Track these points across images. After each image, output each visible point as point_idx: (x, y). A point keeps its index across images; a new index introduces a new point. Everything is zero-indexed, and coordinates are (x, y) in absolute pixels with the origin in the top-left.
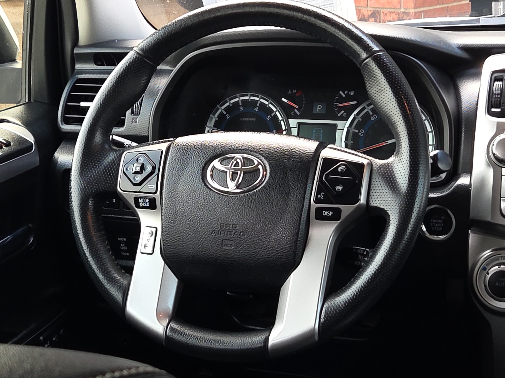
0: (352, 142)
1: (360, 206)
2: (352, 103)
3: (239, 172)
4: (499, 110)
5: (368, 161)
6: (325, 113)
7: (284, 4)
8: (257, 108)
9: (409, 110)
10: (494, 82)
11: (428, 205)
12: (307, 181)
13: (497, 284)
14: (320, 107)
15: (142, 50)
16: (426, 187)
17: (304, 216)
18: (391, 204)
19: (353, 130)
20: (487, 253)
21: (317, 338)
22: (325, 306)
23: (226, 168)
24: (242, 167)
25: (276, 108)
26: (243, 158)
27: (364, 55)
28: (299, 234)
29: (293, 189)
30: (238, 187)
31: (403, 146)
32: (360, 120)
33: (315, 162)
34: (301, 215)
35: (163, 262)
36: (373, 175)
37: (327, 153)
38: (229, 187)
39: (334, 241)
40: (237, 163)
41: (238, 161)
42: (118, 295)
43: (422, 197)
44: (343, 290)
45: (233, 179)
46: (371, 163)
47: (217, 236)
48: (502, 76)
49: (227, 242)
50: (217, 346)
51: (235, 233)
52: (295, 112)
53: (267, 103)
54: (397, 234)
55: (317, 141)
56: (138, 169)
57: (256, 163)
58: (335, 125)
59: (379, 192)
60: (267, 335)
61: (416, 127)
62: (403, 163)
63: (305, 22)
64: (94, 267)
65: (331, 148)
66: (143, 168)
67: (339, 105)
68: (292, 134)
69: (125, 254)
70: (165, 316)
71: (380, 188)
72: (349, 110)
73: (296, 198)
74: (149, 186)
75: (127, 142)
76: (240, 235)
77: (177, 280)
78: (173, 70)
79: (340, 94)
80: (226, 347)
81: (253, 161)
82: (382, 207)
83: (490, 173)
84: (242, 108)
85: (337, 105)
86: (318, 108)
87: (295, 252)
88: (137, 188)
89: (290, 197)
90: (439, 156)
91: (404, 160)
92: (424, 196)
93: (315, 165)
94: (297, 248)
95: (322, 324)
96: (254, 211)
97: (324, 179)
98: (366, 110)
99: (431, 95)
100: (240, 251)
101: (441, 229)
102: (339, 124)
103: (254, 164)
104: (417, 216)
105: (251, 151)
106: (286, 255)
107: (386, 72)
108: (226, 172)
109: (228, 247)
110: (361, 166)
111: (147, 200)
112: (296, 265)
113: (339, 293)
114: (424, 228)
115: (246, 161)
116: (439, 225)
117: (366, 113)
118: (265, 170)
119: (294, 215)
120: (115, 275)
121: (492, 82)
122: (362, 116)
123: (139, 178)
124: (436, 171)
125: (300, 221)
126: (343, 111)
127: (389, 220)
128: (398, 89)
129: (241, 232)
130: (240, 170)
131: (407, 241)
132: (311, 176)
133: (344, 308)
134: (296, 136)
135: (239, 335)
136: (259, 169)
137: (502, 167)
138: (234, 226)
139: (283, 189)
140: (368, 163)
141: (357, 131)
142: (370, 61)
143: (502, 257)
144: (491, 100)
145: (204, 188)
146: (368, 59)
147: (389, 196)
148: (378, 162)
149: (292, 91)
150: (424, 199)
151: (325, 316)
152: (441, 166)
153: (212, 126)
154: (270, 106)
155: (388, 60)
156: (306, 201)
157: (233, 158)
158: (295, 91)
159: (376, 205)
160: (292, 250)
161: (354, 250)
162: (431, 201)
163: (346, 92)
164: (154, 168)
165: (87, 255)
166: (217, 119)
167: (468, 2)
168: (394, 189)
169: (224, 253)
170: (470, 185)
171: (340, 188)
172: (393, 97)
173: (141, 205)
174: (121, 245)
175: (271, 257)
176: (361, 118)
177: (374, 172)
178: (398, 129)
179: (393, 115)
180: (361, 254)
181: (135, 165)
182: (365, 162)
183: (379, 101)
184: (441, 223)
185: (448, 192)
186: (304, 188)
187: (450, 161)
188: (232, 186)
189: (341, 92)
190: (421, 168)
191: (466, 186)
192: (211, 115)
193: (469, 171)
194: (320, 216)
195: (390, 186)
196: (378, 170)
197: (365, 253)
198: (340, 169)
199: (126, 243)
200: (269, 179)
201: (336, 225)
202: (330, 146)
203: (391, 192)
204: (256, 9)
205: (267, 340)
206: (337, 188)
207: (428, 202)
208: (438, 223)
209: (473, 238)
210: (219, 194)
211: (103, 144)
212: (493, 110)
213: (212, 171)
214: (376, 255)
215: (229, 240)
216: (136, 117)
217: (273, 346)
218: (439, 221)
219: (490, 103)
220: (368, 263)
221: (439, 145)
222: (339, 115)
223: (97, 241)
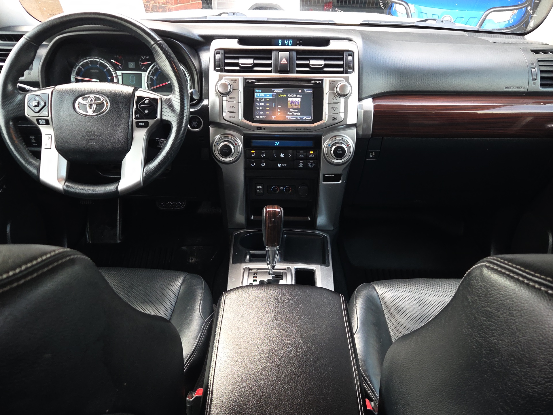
0: (150, 83)
1: (158, 120)
2: (148, 63)
3: (93, 104)
4: (219, 68)
5: (160, 97)
6: (135, 67)
7: (107, 14)
8: (99, 65)
9: (178, 71)
10: (216, 54)
11: (190, 115)
12: (130, 108)
13: (223, 151)
14: (132, 64)
15: (29, 37)
16: (188, 107)
17: (130, 126)
18: (173, 118)
19: (150, 76)
20: (218, 136)
21: (142, 184)
22: (145, 169)
23: (87, 103)
24: (94, 101)
25: (109, 65)
26: (95, 97)
27: (152, 43)
28: (129, 135)
29: (123, 112)
30: (94, 112)
31: (176, 90)
32: (153, 71)
33: (133, 98)
34: (129, 126)
35: (58, 153)
36: (163, 104)
37: (138, 93)
38: (88, 112)
39: (146, 137)
40: (92, 100)
41: (92, 98)
42: (34, 171)
43: (187, 114)
44: (153, 161)
45: (90, 108)
46: (161, 98)
47: (85, 138)
48: (220, 51)
49: (91, 141)
50: (92, 192)
51: (95, 136)
52: (119, 67)
53: (103, 62)
54: (177, 133)
55: (133, 87)
56: (36, 104)
57: (102, 100)
58: (141, 74)
59: (166, 112)
60: (118, 185)
61: (181, 77)
62: (177, 98)
63: (120, 24)
64: (19, 157)
65: (140, 90)
66: (39, 103)
67: (142, 64)
68: (119, 83)
69: (34, 144)
70: (62, 179)
71: (167, 110)
72: (148, 66)
73: (125, 117)
74: (44, 113)
75: (27, 87)
76: (97, 137)
77: (66, 161)
78: (49, 45)
79: (142, 58)
80: (97, 193)
81: (100, 99)
82: (168, 120)
83: (217, 100)
84: (90, 65)
85: (140, 63)
86: (131, 65)
87: (127, 144)
88: (37, 114)
89: (122, 117)
90: (193, 91)
91: (177, 96)
92: (188, 111)
93: (133, 100)
94: (128, 142)
95: (144, 178)
96: (104, 124)
97: (138, 107)
98: (156, 66)
99: (186, 60)
100: (98, 145)
101: (197, 126)
102: (143, 73)
103: (101, 100)
104: (186, 121)
105: (98, 93)
106: (123, 146)
107: (164, 52)
108: (86, 105)
109: (92, 143)
110: (156, 100)
111: (44, 120)
112: (128, 150)
113: (151, 163)
114: (189, 126)
115: (96, 99)
116: (196, 124)
117: (156, 68)
118: (107, 102)
119: (125, 126)
120: (31, 161)
121: (215, 54)
122: (154, 69)
123: (37, 109)
124: (192, 99)
125: (128, 128)
126: (144, 67)
127: (172, 126)
128: (171, 61)
129: (98, 135)
130: (94, 103)
131: (182, 136)
132: (131, 105)
133: (154, 169)
134: (121, 84)
135: (103, 186)
136: (104, 103)
137: (222, 96)
138: (94, 132)
139: (118, 112)
140: (160, 98)
141: (152, 77)
142: (155, 46)
143: (225, 138)
144: (215, 63)
145: (75, 113)
146: (155, 45)
147: (171, 115)
148: (165, 97)
149: (116, 56)
150: (188, 112)
151: (145, 174)
152: (194, 97)
153: (75, 75)
154: (106, 64)
155: (165, 45)
156: (130, 119)
157: (89, 97)
158: (118, 56)
159: (165, 119)
160: (126, 143)
161: (157, 140)
162: (191, 113)
163: (145, 57)
164: (45, 103)
165: (14, 151)
166: (77, 71)
167: (200, 1)
168: (174, 111)
169: (90, 146)
170: (208, 105)
171: (147, 111)
172: (169, 65)
173: (41, 123)
174: (32, 140)
175: (115, 147)
176: (153, 70)
177: (163, 102)
178: (173, 81)
179: (170, 74)
180: (160, 142)
181: (34, 102)
182: (158, 98)
183: (162, 66)
184: (196, 123)
185: (199, 108)
186: (128, 112)
187: (198, 94)
188: (90, 112)
189: (142, 57)
190: (185, 100)
191: (206, 105)
192: (74, 69)
193: (208, 98)
194: (138, 126)
195: (171, 110)
196: (165, 102)
197: (162, 141)
198: (146, 102)
199: (35, 139)
200: (110, 108)
201: (147, 129)
202: (139, 89)
203: (172, 112)
204: (93, 16)
205: (117, 187)
206: (145, 111)
207: (190, 113)
208: (195, 123)
209: (211, 129)
210: (84, 116)
211: (13, 90)
212: (217, 68)
213: (78, 104)
214: (167, 143)
215: (92, 140)
216: (30, 71)
217: (120, 190)
218: (195, 122)
219: (215, 65)
220: (164, 147)
221: (193, 86)
222: (142, 69)
223: (18, 143)
